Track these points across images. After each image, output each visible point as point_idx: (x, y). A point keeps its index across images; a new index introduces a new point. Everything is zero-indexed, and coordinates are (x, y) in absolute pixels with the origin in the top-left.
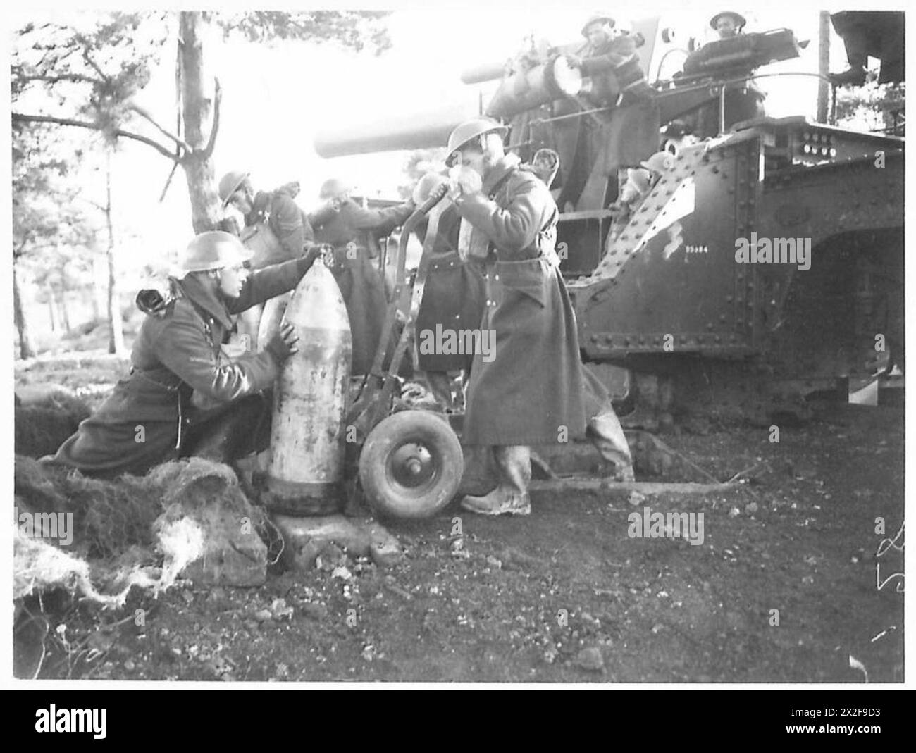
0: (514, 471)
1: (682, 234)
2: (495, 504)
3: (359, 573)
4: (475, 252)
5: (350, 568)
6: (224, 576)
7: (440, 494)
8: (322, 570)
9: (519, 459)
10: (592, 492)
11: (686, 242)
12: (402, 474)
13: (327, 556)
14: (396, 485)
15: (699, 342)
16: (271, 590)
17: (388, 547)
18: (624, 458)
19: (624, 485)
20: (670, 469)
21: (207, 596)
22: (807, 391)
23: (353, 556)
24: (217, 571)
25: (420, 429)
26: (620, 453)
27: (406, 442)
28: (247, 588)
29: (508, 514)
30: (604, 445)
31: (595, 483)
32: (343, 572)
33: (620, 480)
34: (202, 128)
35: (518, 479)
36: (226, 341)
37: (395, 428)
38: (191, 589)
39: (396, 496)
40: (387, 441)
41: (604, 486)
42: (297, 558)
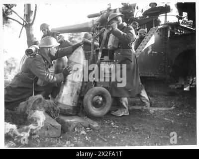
0: (124, 104)
1: (152, 48)
2: (120, 113)
3: (88, 132)
4: (114, 46)
5: (85, 131)
6: (48, 134)
7: (106, 109)
8: (77, 132)
9: (125, 101)
10: (139, 110)
11: (152, 50)
12: (96, 104)
13: (78, 128)
14: (94, 108)
15: (155, 75)
16: (64, 138)
17: (95, 125)
18: (148, 101)
19: (148, 108)
20: (154, 104)
21: (44, 140)
22: (176, 87)
23: (85, 128)
24: (46, 132)
25: (100, 92)
26: (147, 100)
27: (96, 96)
28: (55, 137)
29: (124, 115)
30: (143, 98)
31: (140, 108)
32: (84, 132)
33: (147, 107)
34: (31, 18)
35: (125, 106)
36: (49, 68)
37: (93, 91)
38: (39, 138)
39: (94, 111)
40: (91, 95)
41: (142, 108)
42: (69, 128)
